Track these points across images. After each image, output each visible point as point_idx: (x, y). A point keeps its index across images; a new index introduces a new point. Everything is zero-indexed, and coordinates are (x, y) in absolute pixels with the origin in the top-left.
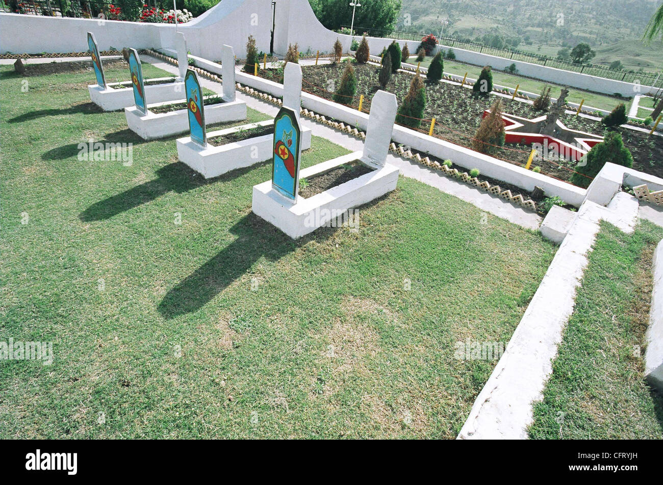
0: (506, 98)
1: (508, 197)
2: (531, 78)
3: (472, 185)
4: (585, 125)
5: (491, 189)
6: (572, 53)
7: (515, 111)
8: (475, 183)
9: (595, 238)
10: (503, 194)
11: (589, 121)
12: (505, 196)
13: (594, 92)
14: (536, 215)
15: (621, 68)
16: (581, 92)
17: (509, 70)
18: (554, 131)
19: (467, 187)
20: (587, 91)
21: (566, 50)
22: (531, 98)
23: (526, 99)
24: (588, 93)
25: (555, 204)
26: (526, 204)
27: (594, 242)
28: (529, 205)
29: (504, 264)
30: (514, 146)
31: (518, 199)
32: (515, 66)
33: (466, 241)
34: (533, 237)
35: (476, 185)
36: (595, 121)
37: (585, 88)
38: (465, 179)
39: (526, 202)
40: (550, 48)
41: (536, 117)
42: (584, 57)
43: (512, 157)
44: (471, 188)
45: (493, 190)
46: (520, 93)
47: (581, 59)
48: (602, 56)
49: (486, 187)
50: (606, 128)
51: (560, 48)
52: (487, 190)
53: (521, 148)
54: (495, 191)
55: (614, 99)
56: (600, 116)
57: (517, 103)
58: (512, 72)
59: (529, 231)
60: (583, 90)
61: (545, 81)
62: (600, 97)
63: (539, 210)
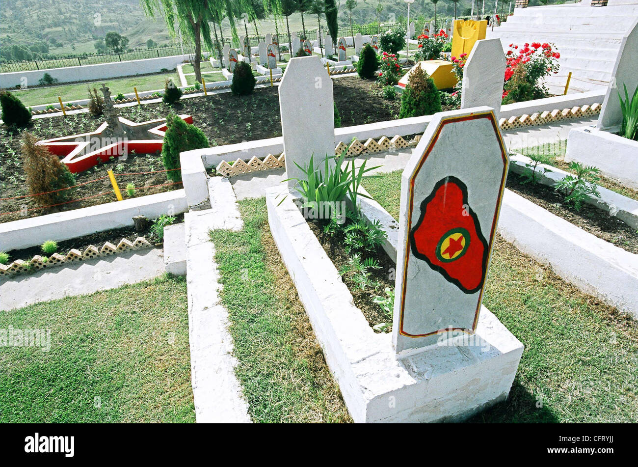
0: (56, 117)
1: (111, 251)
2: (76, 82)
3: (56, 266)
4: (152, 111)
5: (84, 255)
6: (107, 44)
7: (74, 128)
8: (59, 261)
9: (217, 265)
10: (104, 252)
11: (153, 105)
12: (107, 252)
13: (144, 75)
14: (155, 250)
15: (156, 45)
16: (133, 79)
17: (46, 83)
18: (125, 132)
19: (51, 274)
20: (137, 76)
21: (101, 42)
22: (85, 106)
23: (80, 108)
24: (140, 78)
25: (165, 225)
26: (136, 245)
27: (218, 271)
28: (141, 244)
29: (152, 360)
30: (93, 172)
31: (124, 245)
32: (49, 76)
33: (84, 369)
34: (166, 286)
35: (63, 262)
36: (159, 103)
37: (135, 74)
38: (40, 264)
39: (134, 243)
40: (83, 44)
41: (100, 125)
42: (120, 44)
43: (97, 187)
44: (57, 272)
45: (87, 255)
46: (69, 105)
47: (119, 47)
48: (134, 40)
49: (76, 257)
50: (170, 107)
51: (94, 42)
52: (80, 259)
53: (102, 170)
54: (91, 254)
55: (164, 75)
56: (160, 96)
57: (72, 118)
58: (51, 84)
59: (157, 282)
60: (134, 76)
61: (93, 81)
62: (152, 78)
63: (154, 243)
